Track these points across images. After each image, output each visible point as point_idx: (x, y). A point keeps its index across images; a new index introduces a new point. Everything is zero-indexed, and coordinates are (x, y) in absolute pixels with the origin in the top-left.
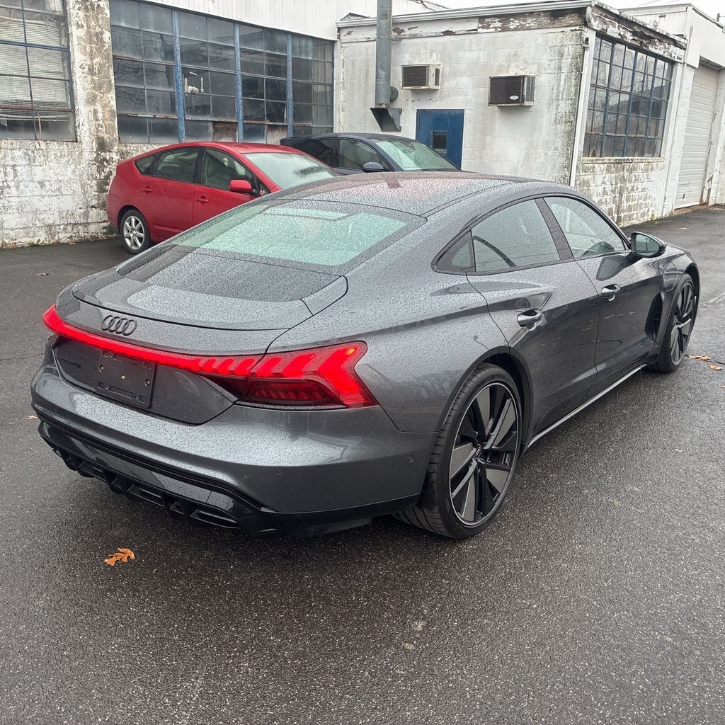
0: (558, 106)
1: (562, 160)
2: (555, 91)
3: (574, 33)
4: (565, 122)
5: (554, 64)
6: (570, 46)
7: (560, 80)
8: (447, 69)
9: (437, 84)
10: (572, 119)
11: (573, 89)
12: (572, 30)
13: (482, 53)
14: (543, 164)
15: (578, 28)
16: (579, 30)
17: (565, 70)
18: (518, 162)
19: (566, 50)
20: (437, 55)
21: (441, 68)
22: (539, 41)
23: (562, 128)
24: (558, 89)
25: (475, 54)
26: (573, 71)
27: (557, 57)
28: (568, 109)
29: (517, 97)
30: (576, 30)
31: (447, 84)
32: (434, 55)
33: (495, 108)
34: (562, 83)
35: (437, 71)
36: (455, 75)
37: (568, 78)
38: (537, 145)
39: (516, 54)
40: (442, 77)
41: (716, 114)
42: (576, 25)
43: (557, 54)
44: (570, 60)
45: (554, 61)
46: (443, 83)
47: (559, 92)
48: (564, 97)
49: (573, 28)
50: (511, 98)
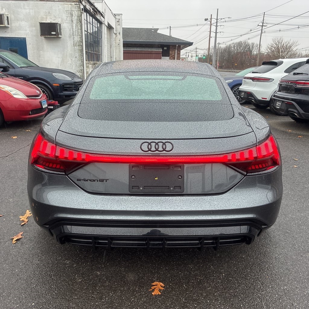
0: (74, 38)
1: (79, 62)
2: (71, 31)
3: (76, 5)
4: (78, 45)
5: (69, 19)
6: (75, 11)
7: (73, 26)
8: (13, 16)
9: (8, 24)
10: (81, 44)
11: (80, 31)
12: (75, 4)
13: (31, 11)
14: (71, 64)
15: (78, 3)
16: (78, 4)
17: (75, 22)
18: (58, 63)
19: (74, 13)
20: (6, 10)
21: (9, 16)
22: (60, 7)
23: (77, 48)
24: (73, 30)
25: (28, 11)
26: (78, 23)
27: (70, 16)
28: (79, 39)
29: (55, 33)
30: (77, 4)
31: (14, 24)
32: (4, 9)
33: (43, 38)
34: (74, 27)
35: (8, 17)
36: (18, 20)
37: (77, 26)
38: (67, 56)
39: (49, 13)
40: (10, 21)
41: (111, 46)
42: (77, 2)
43: (70, 14)
44: (76, 17)
45: (69, 18)
46: (11, 24)
47: (73, 32)
48: (76, 34)
49: (76, 3)
50: (52, 33)
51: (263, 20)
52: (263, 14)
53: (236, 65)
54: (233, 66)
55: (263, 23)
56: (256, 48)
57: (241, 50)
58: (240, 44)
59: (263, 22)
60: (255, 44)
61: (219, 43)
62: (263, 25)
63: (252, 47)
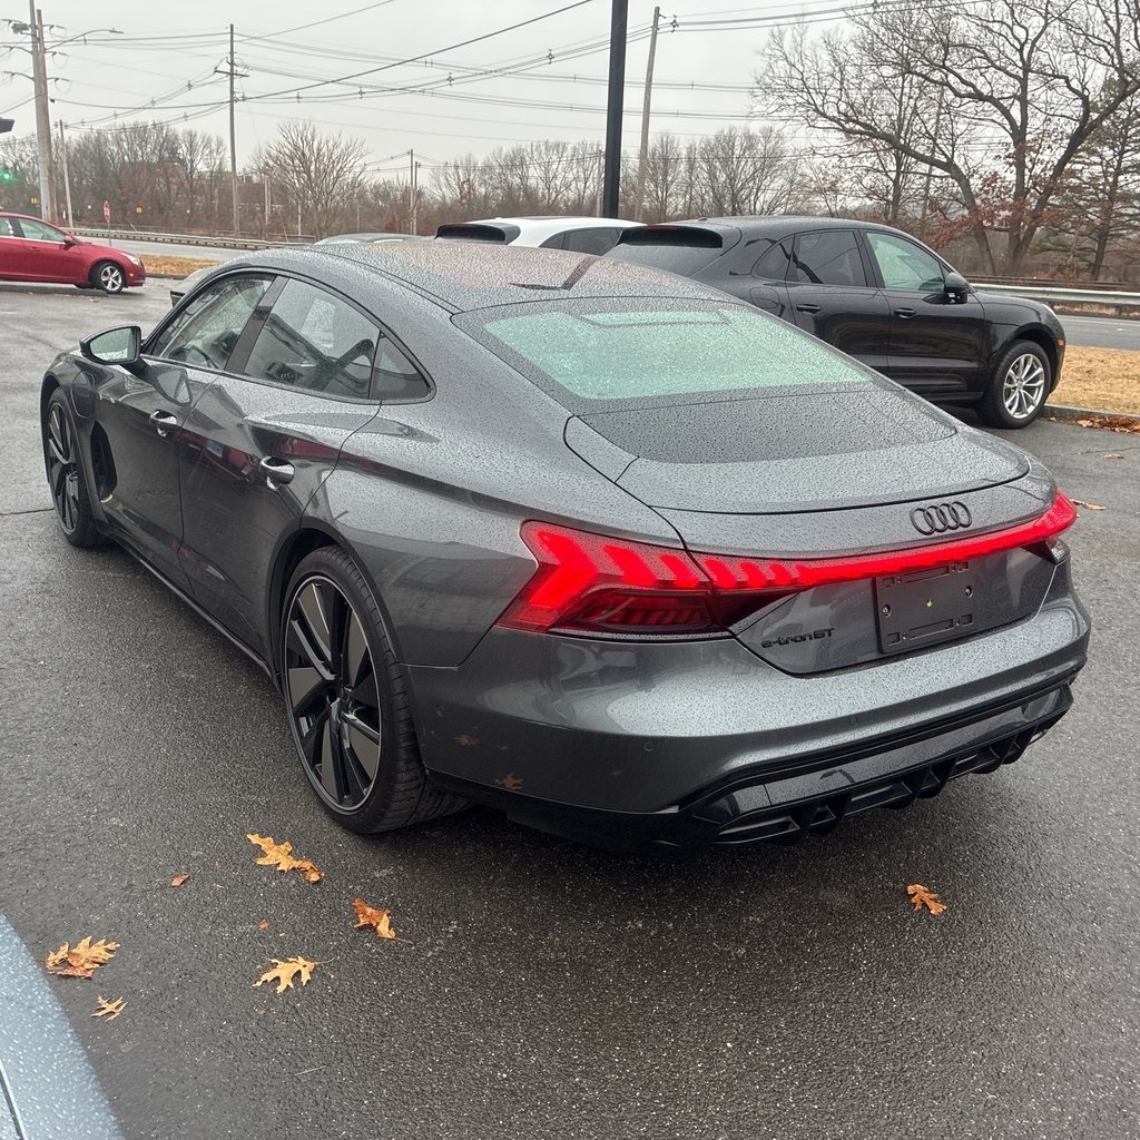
51: (232, 53)
52: (229, 30)
53: (139, 210)
54: (125, 215)
55: (232, 64)
56: (207, 152)
57: (149, 153)
58: (139, 132)
59: (232, 61)
60: (198, 136)
61: (61, 122)
62: (232, 69)
63: (192, 149)
